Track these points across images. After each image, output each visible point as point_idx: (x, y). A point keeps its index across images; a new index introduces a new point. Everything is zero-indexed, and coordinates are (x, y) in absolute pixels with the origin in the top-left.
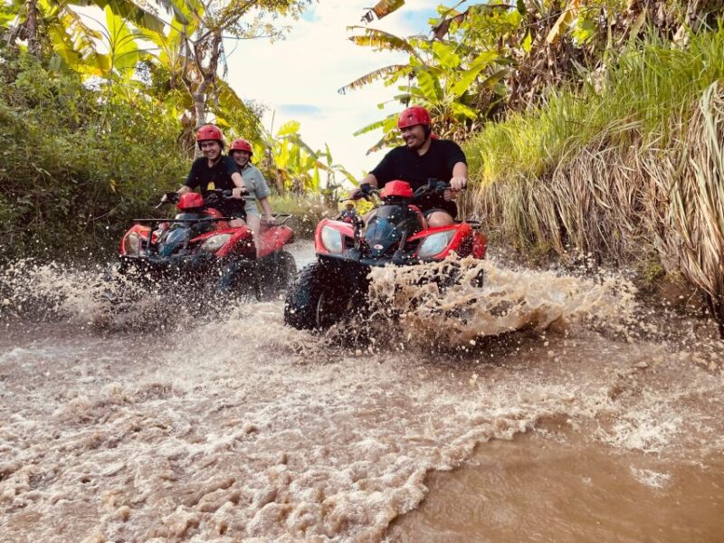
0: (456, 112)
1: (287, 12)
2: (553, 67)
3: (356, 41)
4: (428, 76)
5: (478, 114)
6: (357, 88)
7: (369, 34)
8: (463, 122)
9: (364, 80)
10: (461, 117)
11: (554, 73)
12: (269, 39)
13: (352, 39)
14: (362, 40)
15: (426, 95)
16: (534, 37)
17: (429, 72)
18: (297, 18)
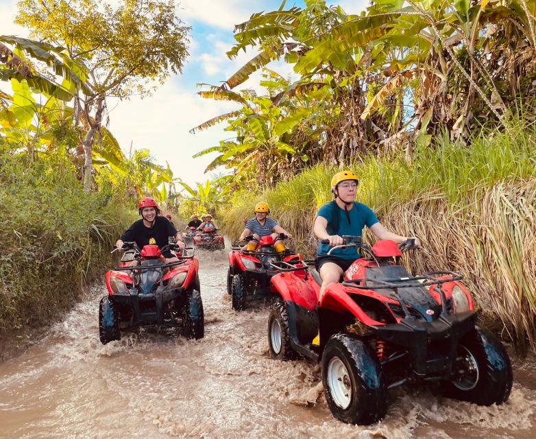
0: (279, 148)
1: (155, 78)
2: (357, 127)
3: (202, 95)
4: (257, 121)
5: (296, 150)
6: (204, 129)
7: (213, 90)
8: (285, 156)
9: (210, 123)
10: (284, 152)
11: (358, 131)
12: (140, 96)
13: (200, 93)
14: (207, 94)
15: (256, 135)
16: (341, 104)
17: (258, 119)
18: (163, 83)
